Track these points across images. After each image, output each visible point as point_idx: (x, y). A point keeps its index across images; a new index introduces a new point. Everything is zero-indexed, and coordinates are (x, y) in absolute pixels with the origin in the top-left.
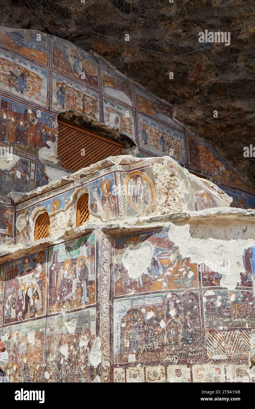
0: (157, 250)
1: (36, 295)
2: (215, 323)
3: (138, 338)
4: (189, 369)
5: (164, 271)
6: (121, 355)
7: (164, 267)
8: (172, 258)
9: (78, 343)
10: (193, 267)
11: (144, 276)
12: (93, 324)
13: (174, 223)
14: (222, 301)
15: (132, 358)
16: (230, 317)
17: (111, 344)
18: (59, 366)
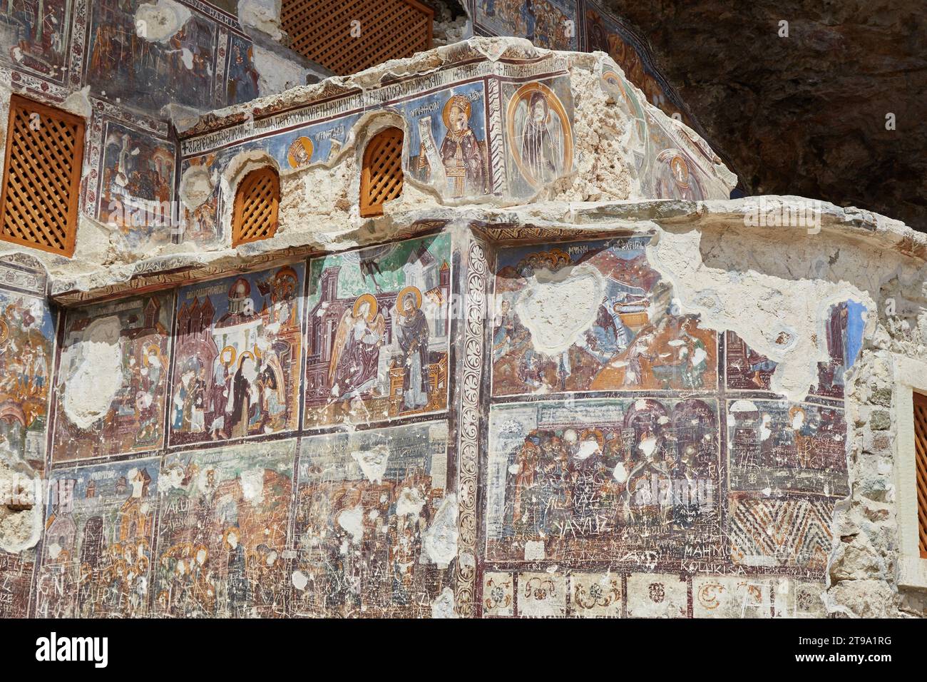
0: (613, 290)
1: (268, 378)
2: (752, 479)
3: (553, 501)
4: (684, 585)
5: (632, 341)
6: (504, 543)
7: (629, 334)
8: (653, 311)
9: (394, 507)
10: (705, 339)
11: (576, 352)
12: (439, 462)
13: (661, 223)
14: (773, 427)
15: (534, 551)
16: (789, 466)
17: (480, 514)
18: (336, 559)
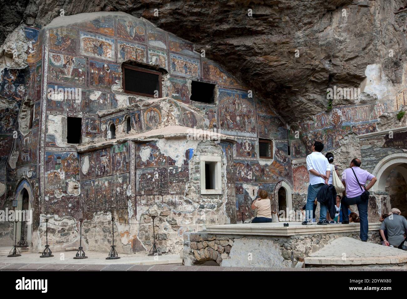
0: (152, 150)
1: (107, 166)
2: (172, 180)
3: (145, 185)
4: (162, 197)
5: (155, 159)
6: (139, 192)
7: (154, 157)
8: (157, 153)
9: (123, 187)
10: (165, 158)
11: (147, 161)
12: (128, 179)
13: (159, 138)
14: (176, 171)
15: (143, 193)
16: (178, 177)
17: (135, 187)
18: (117, 195)
